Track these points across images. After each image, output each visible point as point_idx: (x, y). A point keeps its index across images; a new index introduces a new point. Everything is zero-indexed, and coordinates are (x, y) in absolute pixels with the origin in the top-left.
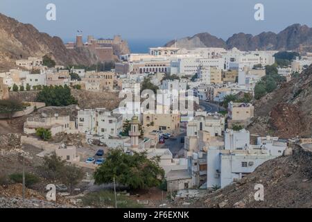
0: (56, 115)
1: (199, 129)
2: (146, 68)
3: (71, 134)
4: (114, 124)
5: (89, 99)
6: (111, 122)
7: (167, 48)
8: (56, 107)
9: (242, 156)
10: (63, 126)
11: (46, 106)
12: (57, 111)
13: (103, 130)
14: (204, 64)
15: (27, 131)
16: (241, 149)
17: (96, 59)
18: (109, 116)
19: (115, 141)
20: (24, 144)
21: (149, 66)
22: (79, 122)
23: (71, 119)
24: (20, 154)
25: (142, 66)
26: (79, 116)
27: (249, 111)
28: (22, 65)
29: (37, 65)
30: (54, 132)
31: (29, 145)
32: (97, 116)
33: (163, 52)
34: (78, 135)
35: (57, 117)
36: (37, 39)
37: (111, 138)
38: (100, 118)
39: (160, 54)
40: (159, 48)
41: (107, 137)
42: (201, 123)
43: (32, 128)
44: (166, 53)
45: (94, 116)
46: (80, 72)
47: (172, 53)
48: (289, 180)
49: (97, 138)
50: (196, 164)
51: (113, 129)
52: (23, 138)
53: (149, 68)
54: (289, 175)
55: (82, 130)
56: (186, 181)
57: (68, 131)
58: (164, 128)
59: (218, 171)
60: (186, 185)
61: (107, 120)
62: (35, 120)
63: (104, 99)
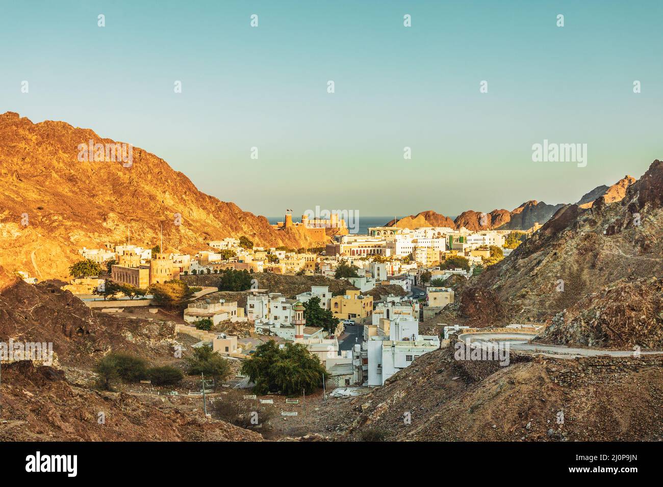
0: (221, 301)
1: (385, 317)
2: (359, 249)
3: (237, 323)
4: (288, 311)
5: (276, 283)
6: (284, 308)
7: (387, 228)
8: (230, 292)
9: (406, 349)
10: (228, 313)
11: (219, 291)
12: (223, 297)
13: (276, 318)
14: (420, 245)
15: (187, 319)
16: (408, 340)
17: (306, 240)
18: (282, 302)
19: (286, 330)
20: (178, 334)
21: (362, 247)
22: (248, 308)
23: (239, 306)
24: (172, 344)
25: (355, 247)
26: (249, 302)
27: (449, 297)
28: (216, 247)
29: (232, 246)
30: (216, 321)
31: (185, 334)
32: (269, 302)
33: (383, 232)
34: (246, 323)
35: (222, 303)
36: (240, 218)
37: (282, 326)
38: (273, 304)
39: (378, 234)
40: (378, 228)
41: (278, 326)
42: (388, 311)
43: (193, 316)
44: (385, 233)
45: (266, 302)
46: (280, 254)
47: (391, 233)
48: (440, 377)
49: (267, 327)
50: (358, 357)
51: (286, 317)
52: (179, 328)
53: (362, 249)
54: (440, 372)
55: (251, 317)
56: (347, 377)
57: (234, 319)
58: (354, 316)
59: (380, 366)
60: (347, 381)
61: (280, 306)
62: (197, 307)
63: (294, 283)
